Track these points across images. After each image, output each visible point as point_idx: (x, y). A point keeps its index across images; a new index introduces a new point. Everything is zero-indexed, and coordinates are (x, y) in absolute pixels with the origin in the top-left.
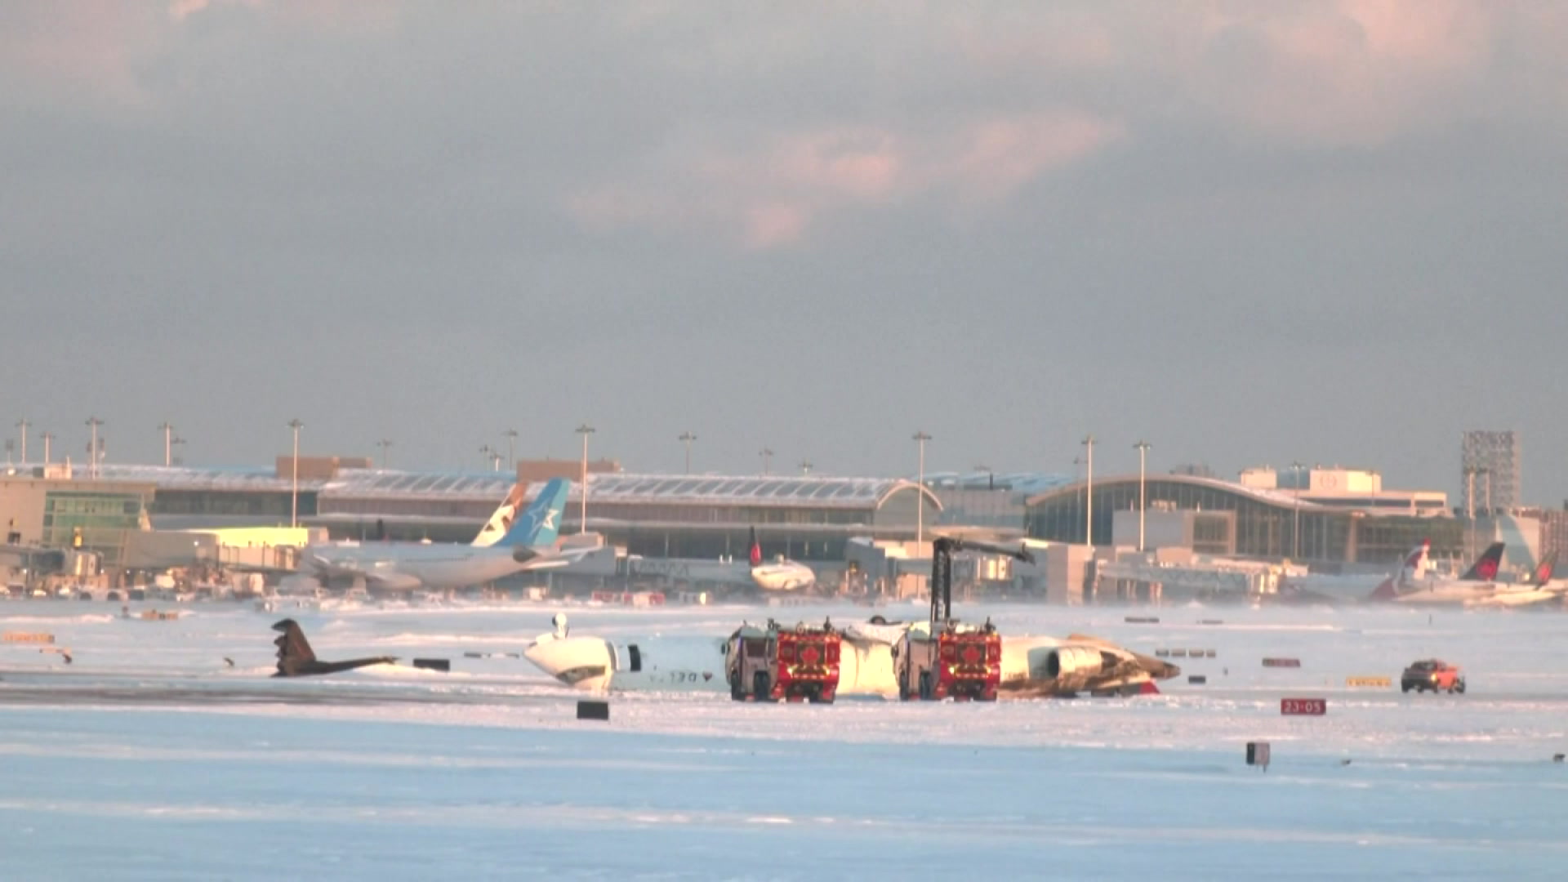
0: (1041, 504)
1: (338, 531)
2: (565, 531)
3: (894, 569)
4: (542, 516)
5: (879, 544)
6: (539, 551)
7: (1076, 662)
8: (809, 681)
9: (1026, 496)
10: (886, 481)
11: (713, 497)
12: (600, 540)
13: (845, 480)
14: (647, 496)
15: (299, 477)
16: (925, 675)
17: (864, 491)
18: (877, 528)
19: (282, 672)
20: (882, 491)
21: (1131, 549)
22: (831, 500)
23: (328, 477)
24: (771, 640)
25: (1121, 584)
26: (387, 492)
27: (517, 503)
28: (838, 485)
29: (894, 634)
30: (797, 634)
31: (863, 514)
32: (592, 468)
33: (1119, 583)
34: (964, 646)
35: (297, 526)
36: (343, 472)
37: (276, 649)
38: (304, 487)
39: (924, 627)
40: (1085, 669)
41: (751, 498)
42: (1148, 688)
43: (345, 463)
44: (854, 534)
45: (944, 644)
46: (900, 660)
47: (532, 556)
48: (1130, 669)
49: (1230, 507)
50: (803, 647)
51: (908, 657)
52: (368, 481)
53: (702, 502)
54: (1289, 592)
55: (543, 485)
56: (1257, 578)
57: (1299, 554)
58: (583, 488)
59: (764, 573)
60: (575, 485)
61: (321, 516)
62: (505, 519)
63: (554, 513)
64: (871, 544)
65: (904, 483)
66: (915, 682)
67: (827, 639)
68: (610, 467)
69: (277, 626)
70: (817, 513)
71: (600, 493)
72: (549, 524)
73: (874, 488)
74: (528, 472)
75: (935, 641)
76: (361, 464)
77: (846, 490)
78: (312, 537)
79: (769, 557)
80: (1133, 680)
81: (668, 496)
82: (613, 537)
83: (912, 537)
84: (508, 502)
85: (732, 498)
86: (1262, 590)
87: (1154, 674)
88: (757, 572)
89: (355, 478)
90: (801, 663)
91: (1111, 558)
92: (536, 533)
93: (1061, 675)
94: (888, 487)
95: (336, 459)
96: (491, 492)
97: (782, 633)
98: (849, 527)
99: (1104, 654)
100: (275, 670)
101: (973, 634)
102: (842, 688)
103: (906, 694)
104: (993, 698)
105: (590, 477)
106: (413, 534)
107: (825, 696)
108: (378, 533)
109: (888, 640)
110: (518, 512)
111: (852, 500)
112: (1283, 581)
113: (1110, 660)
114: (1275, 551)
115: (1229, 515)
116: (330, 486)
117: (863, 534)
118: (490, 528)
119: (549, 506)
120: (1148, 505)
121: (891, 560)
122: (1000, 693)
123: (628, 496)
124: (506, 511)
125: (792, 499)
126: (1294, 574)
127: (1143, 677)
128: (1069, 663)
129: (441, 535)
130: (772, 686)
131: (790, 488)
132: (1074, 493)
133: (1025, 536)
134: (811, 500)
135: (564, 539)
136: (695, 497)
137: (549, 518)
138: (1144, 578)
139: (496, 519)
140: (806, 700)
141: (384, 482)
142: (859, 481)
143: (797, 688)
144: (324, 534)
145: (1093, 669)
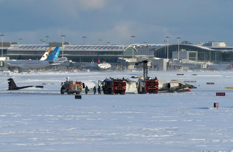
0: (157, 50)
1: (11, 58)
2: (59, 57)
3: (128, 64)
4: (55, 54)
5: (124, 59)
6: (54, 61)
7: (174, 85)
8: (120, 90)
9: (154, 49)
10: (126, 46)
11: (89, 50)
12: (66, 59)
13: (117, 46)
14: (76, 50)
15: (3, 46)
16: (143, 88)
17: (121, 48)
18: (124, 55)
19: (10, 89)
20: (125, 48)
21: (177, 59)
22: (114, 50)
23: (9, 46)
24: (112, 82)
25: (174, 67)
26: (22, 49)
27: (49, 51)
28: (116, 47)
29: (137, 80)
30: (117, 80)
31: (121, 53)
32: (65, 44)
33: (174, 66)
34: (151, 82)
35: (3, 57)
36: (12, 45)
37: (8, 84)
38: (4, 48)
39: (143, 78)
40: (175, 87)
41: (98, 50)
42: (188, 90)
43: (13, 43)
44: (119, 57)
45: (147, 82)
46: (138, 85)
47: (53, 62)
48: (185, 86)
49: (196, 50)
50: (119, 83)
51: (139, 85)
52: (18, 47)
53: (87, 50)
54: (209, 68)
55: (55, 48)
56: (203, 65)
57: (211, 60)
58: (63, 48)
59: (101, 65)
60: (61, 47)
61: (8, 55)
62: (47, 55)
63: (57, 53)
64: (123, 59)
65: (130, 46)
66: (141, 90)
67: (123, 81)
68: (68, 44)
69: (8, 80)
70: (111, 53)
71: (66, 49)
72: (56, 56)
73: (123, 47)
74: (51, 45)
75: (145, 81)
76: (16, 43)
77: (118, 48)
78: (6, 59)
79: (102, 62)
80: (185, 89)
81: (80, 49)
82: (69, 58)
83: (131, 57)
84: (47, 51)
85: (94, 50)
86: (204, 68)
87: (189, 88)
88: (99, 65)
89: (15, 46)
90: (118, 86)
91: (172, 61)
92: (54, 58)
93: (170, 88)
94: (126, 47)
95: (11, 43)
96: (43, 49)
97: (114, 80)
98: (118, 55)
99: (179, 83)
100: (8, 89)
101: (153, 80)
102: (126, 91)
103: (139, 92)
104: (157, 93)
105: (64, 46)
106: (27, 58)
107: (123, 93)
108: (20, 58)
109: (135, 81)
110: (49, 53)
111: (119, 50)
112: (208, 66)
113: (180, 85)
114: (206, 60)
115: (196, 52)
116: (9, 48)
117: (121, 57)
118: (44, 57)
119: (56, 52)
120: (180, 50)
121: (127, 62)
122: (158, 92)
123: (72, 50)
124: (47, 53)
125: (106, 50)
126: (210, 64)
127: (187, 88)
128: (172, 86)
129: (33, 58)
130: (112, 91)
131: (106, 47)
132: (164, 48)
133: (154, 57)
134: (110, 50)
135: (59, 59)
136: (86, 49)
137: (56, 55)
138: (179, 65)
139: (45, 55)
140: (119, 94)
141: (21, 47)
142: (120, 46)
143: (117, 91)
144: (8, 58)
145: (177, 87)
